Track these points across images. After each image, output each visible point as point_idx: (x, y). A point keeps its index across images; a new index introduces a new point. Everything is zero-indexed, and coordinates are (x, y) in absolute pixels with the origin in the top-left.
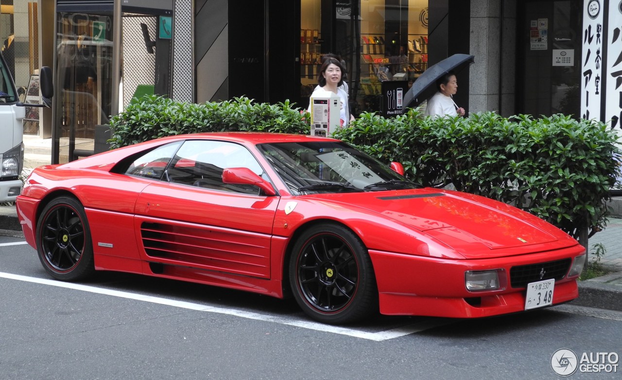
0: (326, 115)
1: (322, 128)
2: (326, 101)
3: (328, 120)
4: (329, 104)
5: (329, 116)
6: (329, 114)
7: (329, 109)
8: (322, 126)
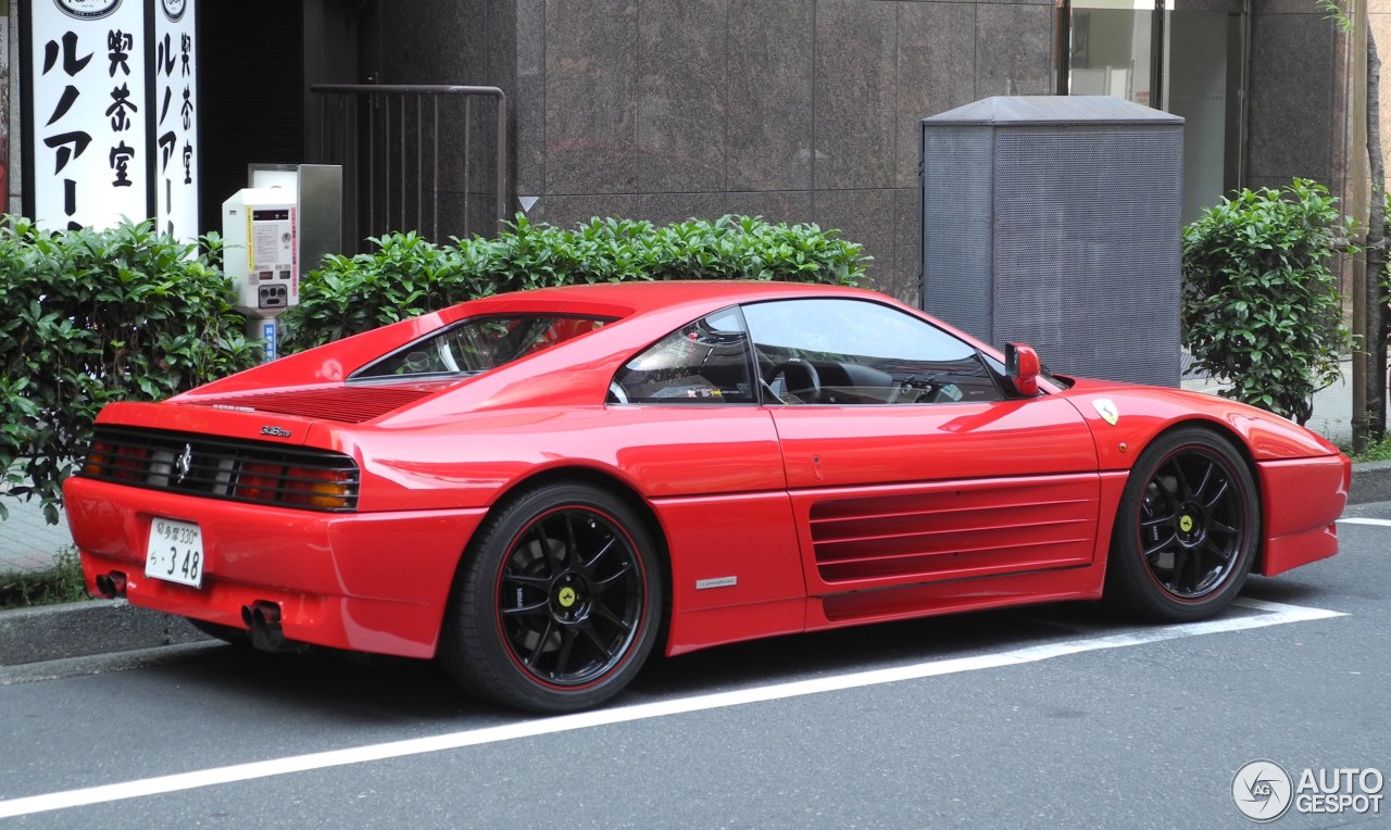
1: (276, 280)
2: (286, 212)
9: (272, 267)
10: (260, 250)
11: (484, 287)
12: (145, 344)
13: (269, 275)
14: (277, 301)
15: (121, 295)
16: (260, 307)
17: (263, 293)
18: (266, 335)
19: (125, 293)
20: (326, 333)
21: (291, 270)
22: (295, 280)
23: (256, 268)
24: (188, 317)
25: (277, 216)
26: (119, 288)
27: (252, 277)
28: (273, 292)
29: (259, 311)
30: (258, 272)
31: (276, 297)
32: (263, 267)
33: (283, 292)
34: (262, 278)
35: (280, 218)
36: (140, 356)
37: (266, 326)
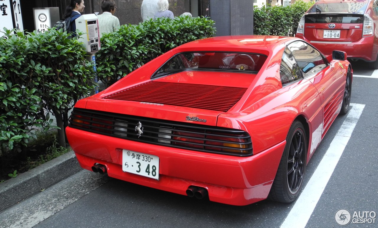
0: (97, 32)
1: (95, 43)
3: (99, 35)
4: (98, 23)
5: (98, 33)
6: (98, 31)
7: (98, 27)
8: (95, 41)
9: (94, 39)
10: (90, 34)
11: (145, 39)
12: (66, 69)
13: (92, 41)
14: (95, 49)
15: (58, 54)
16: (91, 51)
17: (92, 47)
18: (93, 60)
19: (59, 53)
20: (108, 57)
21: (98, 39)
22: (99, 42)
23: (90, 39)
24: (78, 58)
25: (93, 23)
26: (57, 52)
27: (89, 42)
28: (94, 46)
29: (91, 53)
30: (90, 41)
31: (95, 48)
32: (91, 39)
33: (97, 46)
34: (91, 42)
35: (94, 23)
36: (65, 73)
37: (93, 57)
